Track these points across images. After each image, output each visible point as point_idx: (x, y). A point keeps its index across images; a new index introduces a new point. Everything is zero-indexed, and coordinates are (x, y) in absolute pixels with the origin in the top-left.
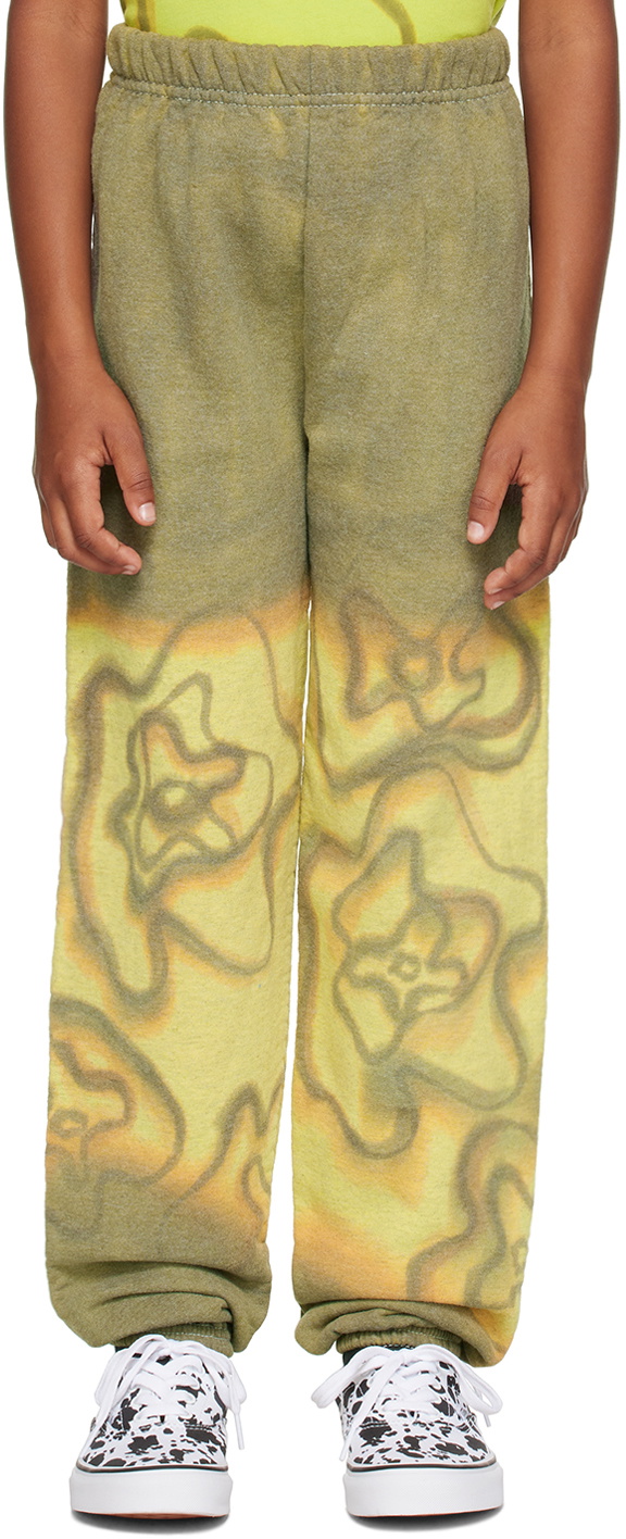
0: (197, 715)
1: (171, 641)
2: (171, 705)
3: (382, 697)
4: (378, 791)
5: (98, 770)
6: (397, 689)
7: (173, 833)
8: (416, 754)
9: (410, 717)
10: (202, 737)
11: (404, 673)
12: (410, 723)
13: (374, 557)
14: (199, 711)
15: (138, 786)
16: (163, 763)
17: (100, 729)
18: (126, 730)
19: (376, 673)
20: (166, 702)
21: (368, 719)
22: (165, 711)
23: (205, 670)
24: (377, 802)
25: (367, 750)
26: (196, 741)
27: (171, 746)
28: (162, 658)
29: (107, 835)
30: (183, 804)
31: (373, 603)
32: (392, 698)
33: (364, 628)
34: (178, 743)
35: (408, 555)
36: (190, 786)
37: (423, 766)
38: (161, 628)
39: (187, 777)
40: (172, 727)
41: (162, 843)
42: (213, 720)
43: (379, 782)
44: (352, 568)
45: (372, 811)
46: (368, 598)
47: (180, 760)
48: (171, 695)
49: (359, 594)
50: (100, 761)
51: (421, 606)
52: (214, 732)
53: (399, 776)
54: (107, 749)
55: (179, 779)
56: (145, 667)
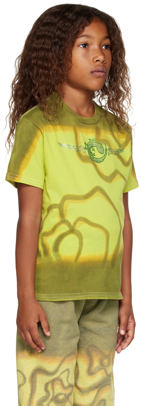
0: (66, 378)
1: (62, 362)
3: (97, 369)
4: (98, 391)
5: (34, 392)
6: (101, 367)
8: (106, 382)
9: (105, 373)
10: (67, 383)
11: (103, 363)
12: (105, 375)
13: (97, 337)
15: (49, 395)
16: (58, 390)
17: (35, 383)
19: (96, 364)
20: (60, 375)
21: (95, 375)
22: (59, 377)
23: (69, 367)
24: (97, 394)
25: (95, 382)
26: (66, 384)
27: (61, 385)
28: (60, 365)
30: (63, 399)
31: (97, 348)
32: (100, 369)
33: (94, 354)
34: (63, 385)
35: (106, 336)
36: (65, 394)
37: (107, 384)
38: (61, 358)
39: (64, 392)
40: (61, 381)
43: (98, 389)
44: (91, 340)
45: (96, 396)
46: (95, 347)
47: (63, 388)
48: (61, 374)
49: (93, 346)
50: (35, 390)
51: (107, 347)
52: (69, 382)
53: (102, 387)
54: (37, 387)
55: (62, 393)
56: (55, 368)
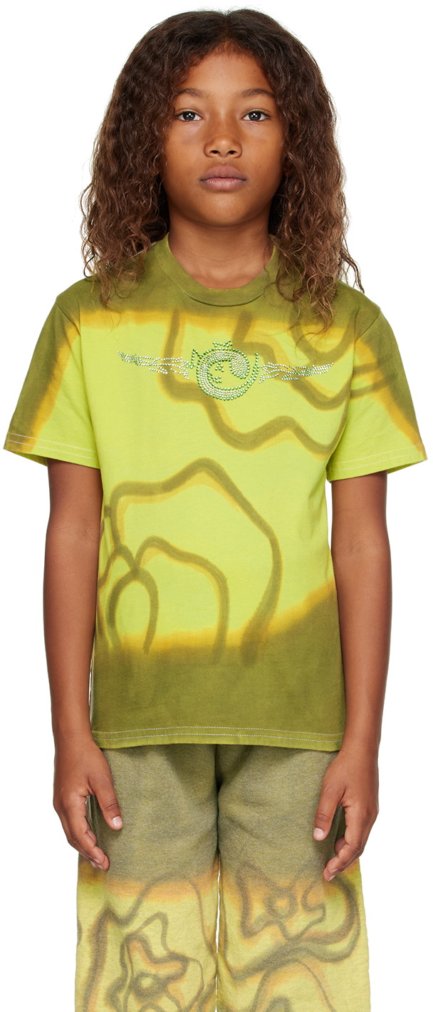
0: (159, 936)
1: (144, 894)
2: (144, 930)
3: (262, 924)
4: (263, 978)
5: (102, 966)
6: (271, 918)
7: (145, 1003)
8: (284, 955)
9: (280, 933)
10: (162, 948)
11: (276, 908)
12: (280, 938)
13: (255, 843)
14: (160, 934)
15: (127, 976)
16: (140, 963)
17: (105, 943)
18: (119, 944)
19: (258, 910)
20: (141, 928)
21: (255, 937)
22: (140, 933)
23: (164, 911)
24: (262, 984)
25: (256, 955)
26: (158, 951)
27: (144, 953)
28: (138, 903)
29: (106, 1004)
30: (151, 987)
31: (255, 869)
32: (268, 924)
33: (250, 884)
34: (148, 952)
35: (275, 840)
36: (155, 977)
37: (288, 961)
38: (138, 886)
39: (153, 972)
40: (144, 942)
41: (139, 1009)
42: (168, 940)
43: (263, 973)
44: (243, 850)
45: (259, 990)
46: (252, 867)
47: (149, 961)
48: (144, 924)
49: (246, 864)
50: (104, 961)
51: (283, 869)
52: (169, 946)
53: (275, 968)
54: (108, 955)
55: (148, 973)
56: (128, 909)
